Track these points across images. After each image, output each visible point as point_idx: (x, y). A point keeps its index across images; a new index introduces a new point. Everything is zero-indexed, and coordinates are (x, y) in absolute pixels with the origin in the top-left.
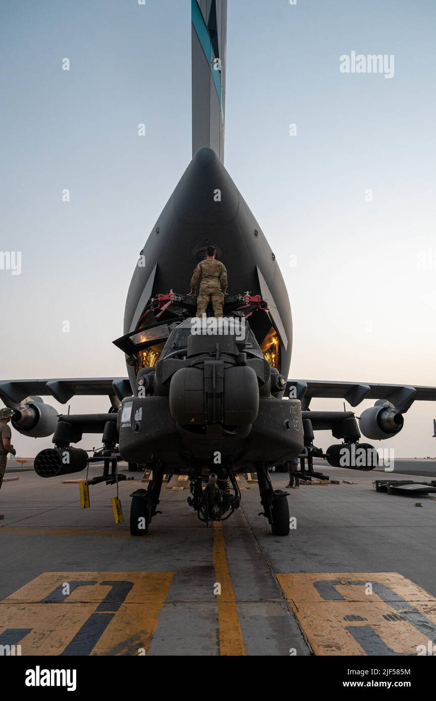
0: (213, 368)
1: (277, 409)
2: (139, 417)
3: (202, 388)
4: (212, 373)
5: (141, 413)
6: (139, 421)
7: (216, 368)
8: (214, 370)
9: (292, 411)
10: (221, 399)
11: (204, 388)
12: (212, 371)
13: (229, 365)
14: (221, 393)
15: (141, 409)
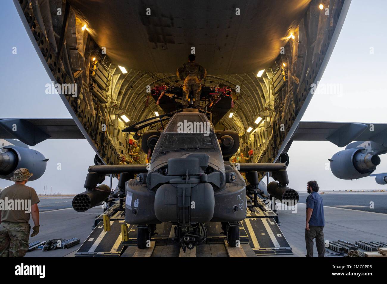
0: (183, 190)
1: (229, 200)
2: (136, 205)
3: (175, 203)
4: (183, 194)
5: (138, 203)
6: (137, 208)
7: (185, 190)
8: (184, 191)
9: (239, 198)
10: (189, 211)
11: (177, 204)
12: (183, 192)
13: (195, 185)
14: (189, 207)
15: (138, 200)
